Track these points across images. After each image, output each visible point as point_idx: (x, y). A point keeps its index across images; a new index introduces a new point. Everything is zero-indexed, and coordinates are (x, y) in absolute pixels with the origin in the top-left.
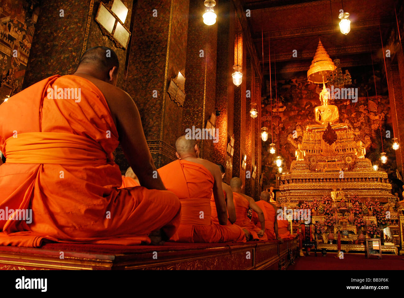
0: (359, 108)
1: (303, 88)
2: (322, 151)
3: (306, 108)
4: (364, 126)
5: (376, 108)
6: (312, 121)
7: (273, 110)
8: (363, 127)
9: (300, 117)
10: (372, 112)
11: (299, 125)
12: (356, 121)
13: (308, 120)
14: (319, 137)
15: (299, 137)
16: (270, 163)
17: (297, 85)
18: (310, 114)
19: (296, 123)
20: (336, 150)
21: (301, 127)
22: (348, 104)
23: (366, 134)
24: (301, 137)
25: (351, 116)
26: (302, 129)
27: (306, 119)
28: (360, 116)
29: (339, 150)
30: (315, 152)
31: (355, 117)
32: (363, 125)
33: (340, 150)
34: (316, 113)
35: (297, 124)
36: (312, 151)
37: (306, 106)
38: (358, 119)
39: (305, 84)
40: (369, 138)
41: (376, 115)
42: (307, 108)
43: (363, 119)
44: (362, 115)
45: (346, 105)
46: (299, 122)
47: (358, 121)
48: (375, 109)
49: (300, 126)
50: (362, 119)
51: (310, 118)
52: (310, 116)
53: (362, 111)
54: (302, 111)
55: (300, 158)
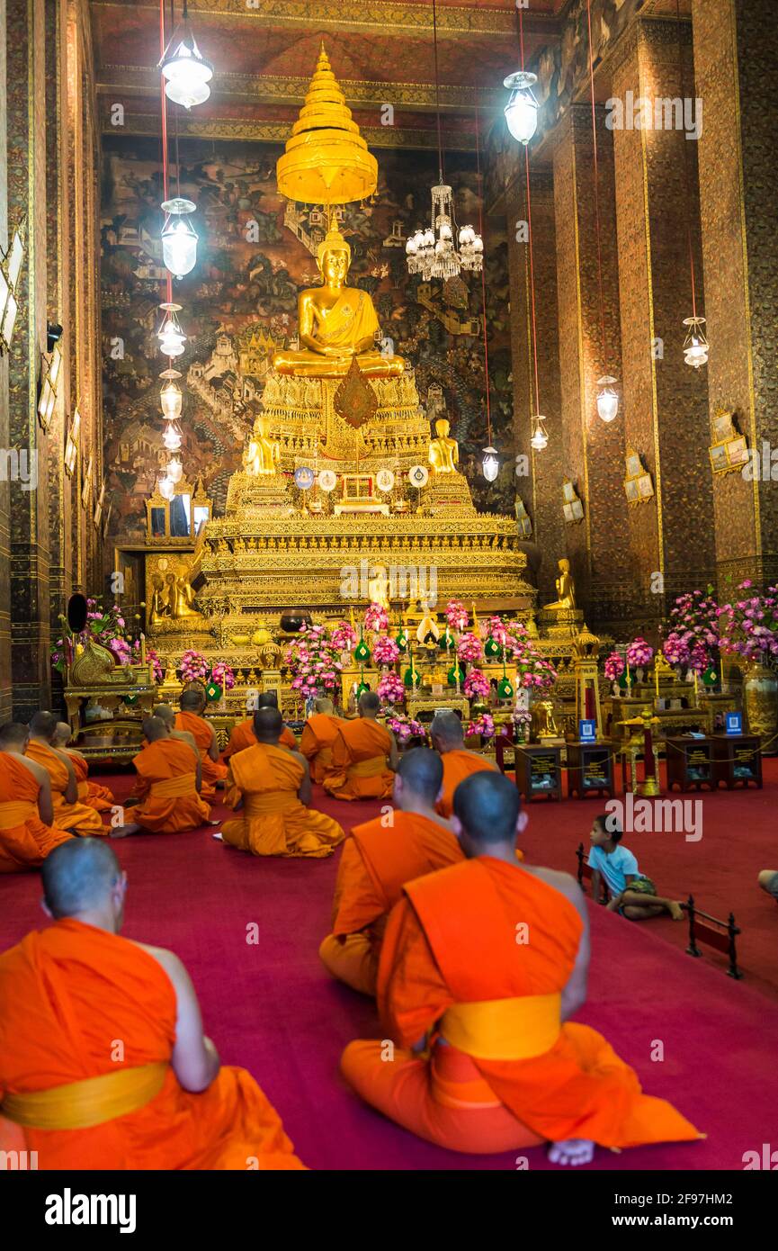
0: (415, 293)
1: (243, 203)
2: (324, 442)
3: (252, 274)
4: (428, 353)
5: (466, 297)
6: (270, 324)
7: (136, 273)
8: (425, 355)
9: (229, 305)
10: (453, 308)
11: (226, 333)
12: (404, 334)
13: (256, 319)
14: (316, 394)
15: (225, 375)
16: (125, 458)
17: (224, 189)
18: (263, 299)
19: (217, 325)
20: (366, 442)
21: (233, 341)
22: (383, 275)
23: (432, 380)
24: (233, 375)
25: (392, 318)
26: (237, 348)
27: (251, 314)
28: (418, 320)
29: (376, 443)
30: (302, 445)
31: (402, 322)
32: (425, 350)
33: (380, 441)
34: (304, 309)
35: (221, 329)
36: (294, 440)
37: (250, 268)
38: (410, 327)
39: (250, 192)
40: (440, 392)
41: (463, 321)
42: (255, 276)
43: (427, 330)
44: (425, 317)
45: (378, 280)
46: (226, 324)
47: (412, 335)
48: (463, 301)
49: (230, 336)
50: (422, 329)
51: (261, 311)
52: (263, 304)
53: (426, 303)
54: (238, 286)
55: (265, 467)
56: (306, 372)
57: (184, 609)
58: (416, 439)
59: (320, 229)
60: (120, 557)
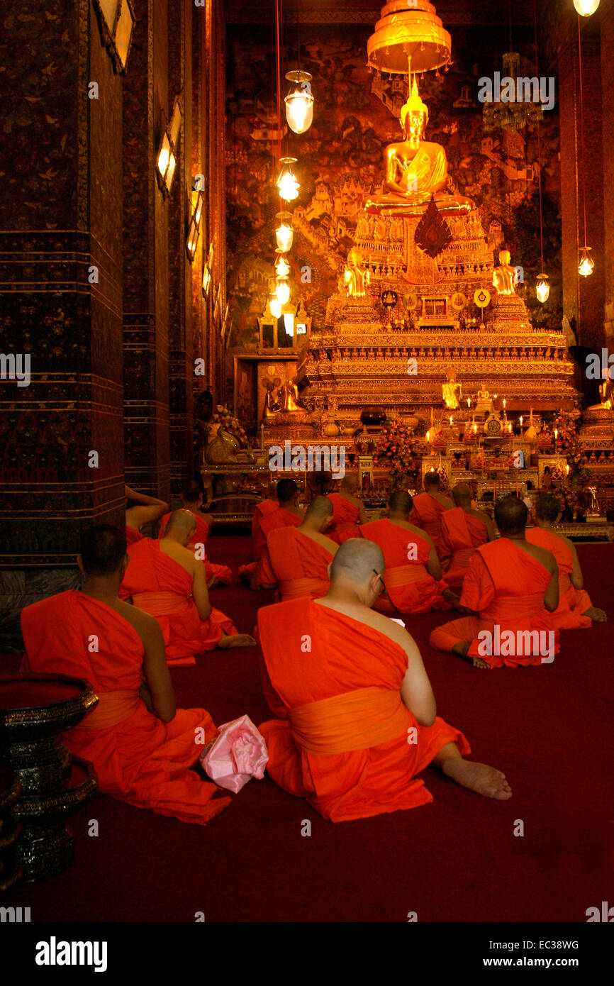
0: (479, 145)
1: (338, 76)
2: (405, 270)
3: (345, 133)
4: (490, 195)
5: (522, 148)
6: (359, 174)
7: (253, 136)
8: (487, 197)
9: (326, 160)
10: (511, 158)
11: (323, 182)
12: (470, 180)
13: (348, 171)
14: (399, 230)
15: (322, 216)
16: (243, 285)
17: (322, 65)
18: (354, 154)
19: (317, 176)
20: (440, 269)
21: (329, 189)
22: (453, 131)
23: (493, 218)
24: (329, 216)
25: (460, 167)
26: (332, 194)
27: (344, 167)
28: (482, 168)
29: (449, 270)
30: (387, 273)
31: (468, 170)
32: (487, 192)
33: (451, 268)
34: (389, 160)
35: (320, 179)
36: (381, 268)
37: (344, 129)
38: (475, 174)
39: (344, 66)
40: (499, 228)
41: (520, 169)
42: (348, 135)
43: (489, 176)
44: (488, 165)
45: (449, 135)
46: (324, 174)
47: (476, 181)
48: (520, 152)
49: (327, 184)
50: (485, 176)
51: (352, 163)
52: (353, 158)
53: (489, 154)
54: (334, 143)
55: (357, 291)
56: (390, 211)
57: (292, 406)
58: (481, 267)
59: (401, 95)
60: (238, 364)
